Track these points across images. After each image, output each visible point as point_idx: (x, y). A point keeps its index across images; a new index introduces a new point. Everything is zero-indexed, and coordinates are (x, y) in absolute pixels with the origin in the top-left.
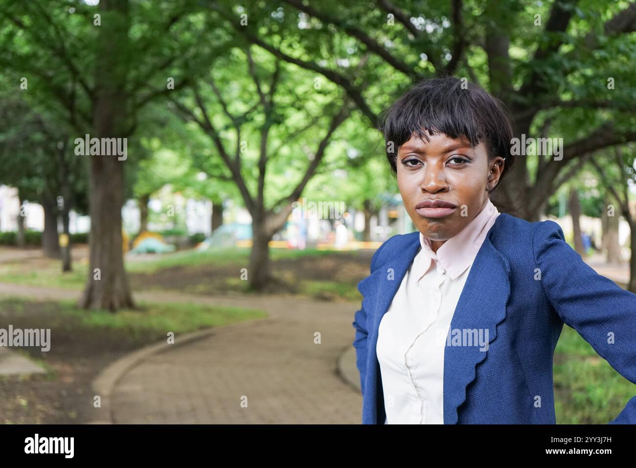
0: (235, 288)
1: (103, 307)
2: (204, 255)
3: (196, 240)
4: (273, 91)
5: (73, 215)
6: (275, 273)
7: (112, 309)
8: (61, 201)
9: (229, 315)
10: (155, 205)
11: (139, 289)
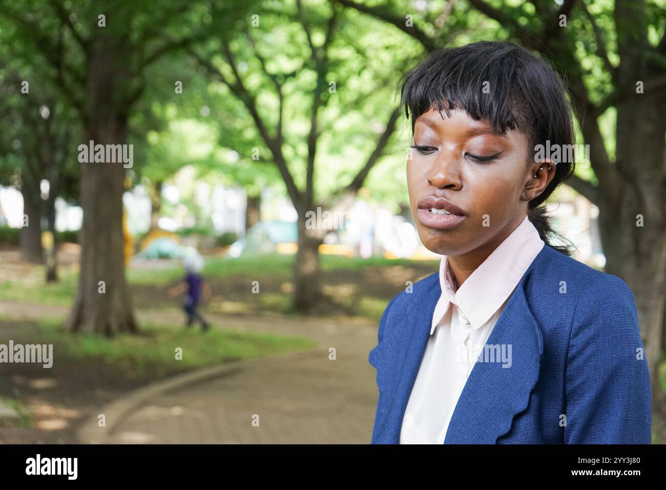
0: (274, 308)
1: (97, 330)
2: (233, 263)
3: (225, 241)
4: (329, 41)
5: (60, 204)
6: (328, 290)
7: (108, 333)
8: (45, 187)
9: (265, 344)
10: (171, 192)
11: (145, 307)
